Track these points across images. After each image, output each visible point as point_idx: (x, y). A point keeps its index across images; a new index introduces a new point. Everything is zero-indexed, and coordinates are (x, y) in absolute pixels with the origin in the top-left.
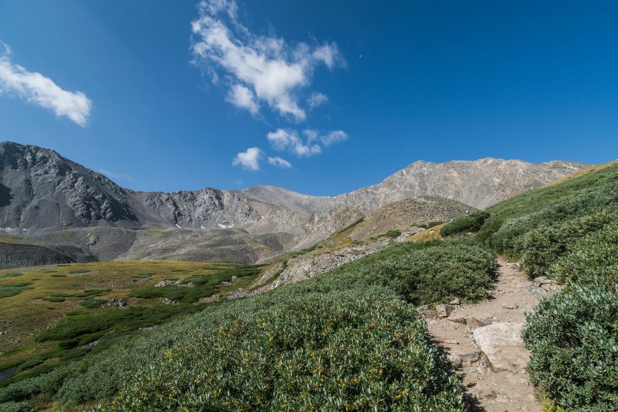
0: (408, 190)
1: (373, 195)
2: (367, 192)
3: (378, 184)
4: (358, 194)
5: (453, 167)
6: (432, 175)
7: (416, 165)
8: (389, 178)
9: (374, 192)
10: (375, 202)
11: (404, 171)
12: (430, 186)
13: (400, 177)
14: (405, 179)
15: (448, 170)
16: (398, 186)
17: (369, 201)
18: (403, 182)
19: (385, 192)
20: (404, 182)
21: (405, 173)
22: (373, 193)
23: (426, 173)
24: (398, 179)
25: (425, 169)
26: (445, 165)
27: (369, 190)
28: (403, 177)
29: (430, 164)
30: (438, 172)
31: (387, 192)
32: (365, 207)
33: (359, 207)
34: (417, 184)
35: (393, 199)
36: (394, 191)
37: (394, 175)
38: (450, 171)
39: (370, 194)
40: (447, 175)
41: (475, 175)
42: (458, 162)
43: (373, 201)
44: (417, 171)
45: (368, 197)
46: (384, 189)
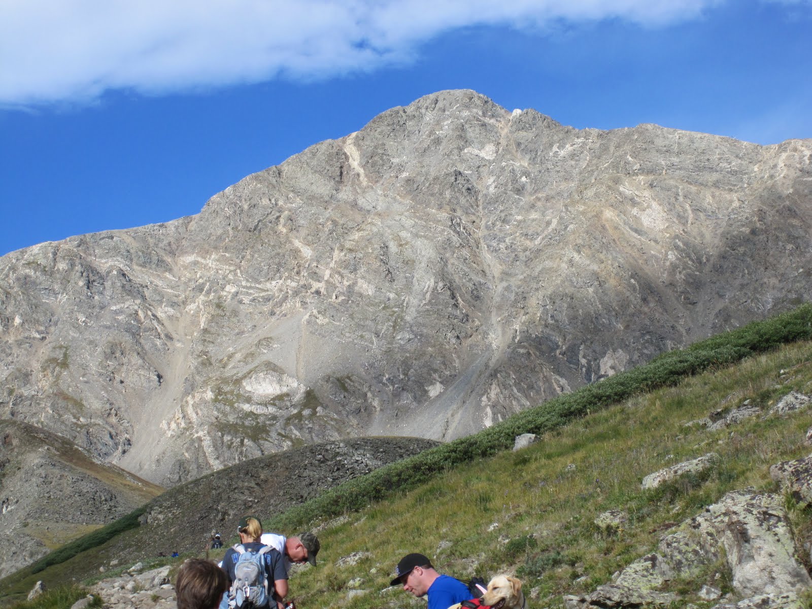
0: (366, 288)
1: (132, 304)
2: (93, 278)
3: (172, 224)
4: (25, 282)
5: (650, 172)
6: (526, 199)
7: (429, 117)
8: (248, 185)
9: (140, 275)
10: (142, 354)
11: (350, 148)
12: (506, 275)
13: (323, 188)
14: (354, 205)
15: (617, 181)
16: (307, 252)
17: (104, 339)
18: (339, 231)
19: (217, 285)
20: (347, 231)
21: (355, 162)
22: (131, 289)
23: (489, 185)
24: (311, 199)
25: (488, 152)
26: (605, 149)
27: (104, 264)
28: (345, 194)
29: (520, 125)
30: (563, 186)
31: (231, 289)
32: (69, 381)
33: (25, 377)
34: (425, 250)
35: (267, 341)
36: (273, 286)
37: (287, 167)
38: (626, 188)
39: (110, 288)
40: (608, 214)
41: (762, 237)
42: (677, 136)
43: (127, 339)
44: (436, 165)
45: (94, 310)
46: (211, 261)
